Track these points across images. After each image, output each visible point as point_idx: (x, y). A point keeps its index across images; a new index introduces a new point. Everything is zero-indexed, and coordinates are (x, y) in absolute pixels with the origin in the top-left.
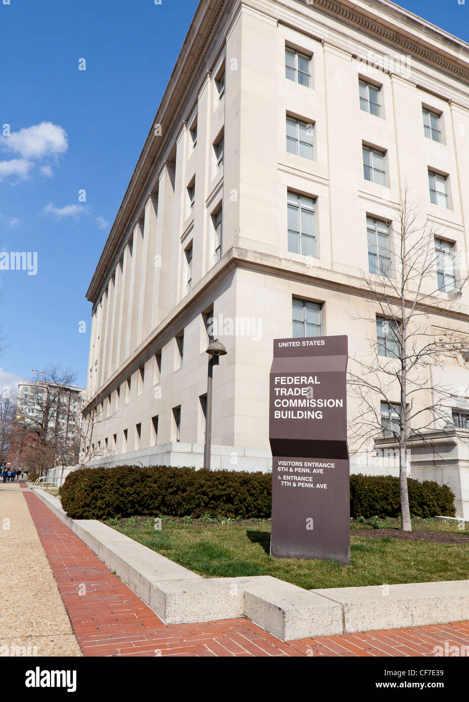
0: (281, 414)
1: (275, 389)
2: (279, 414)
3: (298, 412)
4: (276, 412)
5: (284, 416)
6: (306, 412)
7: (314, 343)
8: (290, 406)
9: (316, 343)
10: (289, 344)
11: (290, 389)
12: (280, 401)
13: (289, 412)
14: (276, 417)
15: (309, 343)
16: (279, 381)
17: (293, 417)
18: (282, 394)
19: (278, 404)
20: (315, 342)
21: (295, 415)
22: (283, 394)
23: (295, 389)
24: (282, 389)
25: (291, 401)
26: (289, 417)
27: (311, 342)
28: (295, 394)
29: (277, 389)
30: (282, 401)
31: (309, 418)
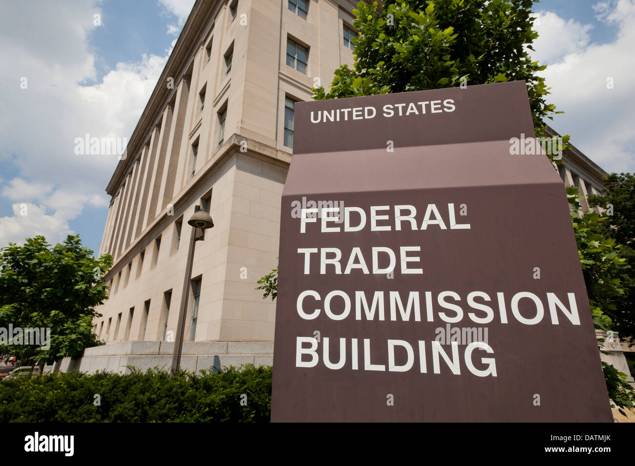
0: (320, 351)
1: (300, 251)
2: (312, 351)
3: (392, 344)
4: (300, 340)
5: (335, 358)
6: (422, 344)
7: (419, 108)
8: (358, 317)
9: (428, 107)
10: (342, 114)
11: (356, 251)
12: (318, 297)
13: (355, 342)
14: (300, 363)
15: (405, 109)
16: (314, 220)
17: (369, 366)
18: (323, 271)
19: (308, 309)
20: (423, 104)
21: (379, 356)
22: (330, 268)
23: (375, 250)
24: (324, 251)
25: (360, 295)
26: (355, 366)
27: (412, 105)
28: (376, 271)
29: (307, 252)
30: (323, 297)
31: (437, 370)
